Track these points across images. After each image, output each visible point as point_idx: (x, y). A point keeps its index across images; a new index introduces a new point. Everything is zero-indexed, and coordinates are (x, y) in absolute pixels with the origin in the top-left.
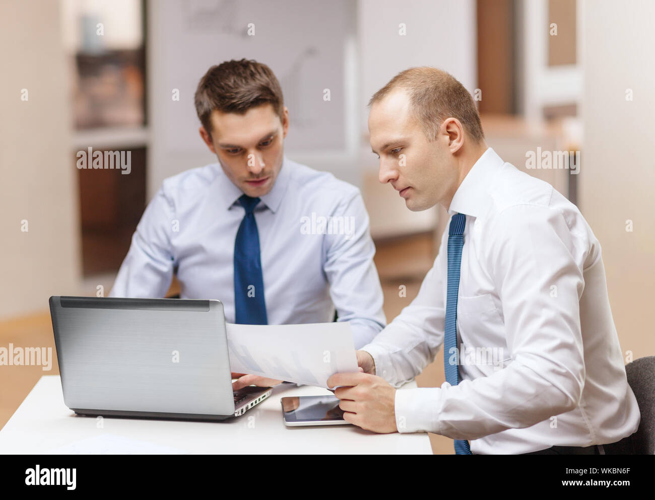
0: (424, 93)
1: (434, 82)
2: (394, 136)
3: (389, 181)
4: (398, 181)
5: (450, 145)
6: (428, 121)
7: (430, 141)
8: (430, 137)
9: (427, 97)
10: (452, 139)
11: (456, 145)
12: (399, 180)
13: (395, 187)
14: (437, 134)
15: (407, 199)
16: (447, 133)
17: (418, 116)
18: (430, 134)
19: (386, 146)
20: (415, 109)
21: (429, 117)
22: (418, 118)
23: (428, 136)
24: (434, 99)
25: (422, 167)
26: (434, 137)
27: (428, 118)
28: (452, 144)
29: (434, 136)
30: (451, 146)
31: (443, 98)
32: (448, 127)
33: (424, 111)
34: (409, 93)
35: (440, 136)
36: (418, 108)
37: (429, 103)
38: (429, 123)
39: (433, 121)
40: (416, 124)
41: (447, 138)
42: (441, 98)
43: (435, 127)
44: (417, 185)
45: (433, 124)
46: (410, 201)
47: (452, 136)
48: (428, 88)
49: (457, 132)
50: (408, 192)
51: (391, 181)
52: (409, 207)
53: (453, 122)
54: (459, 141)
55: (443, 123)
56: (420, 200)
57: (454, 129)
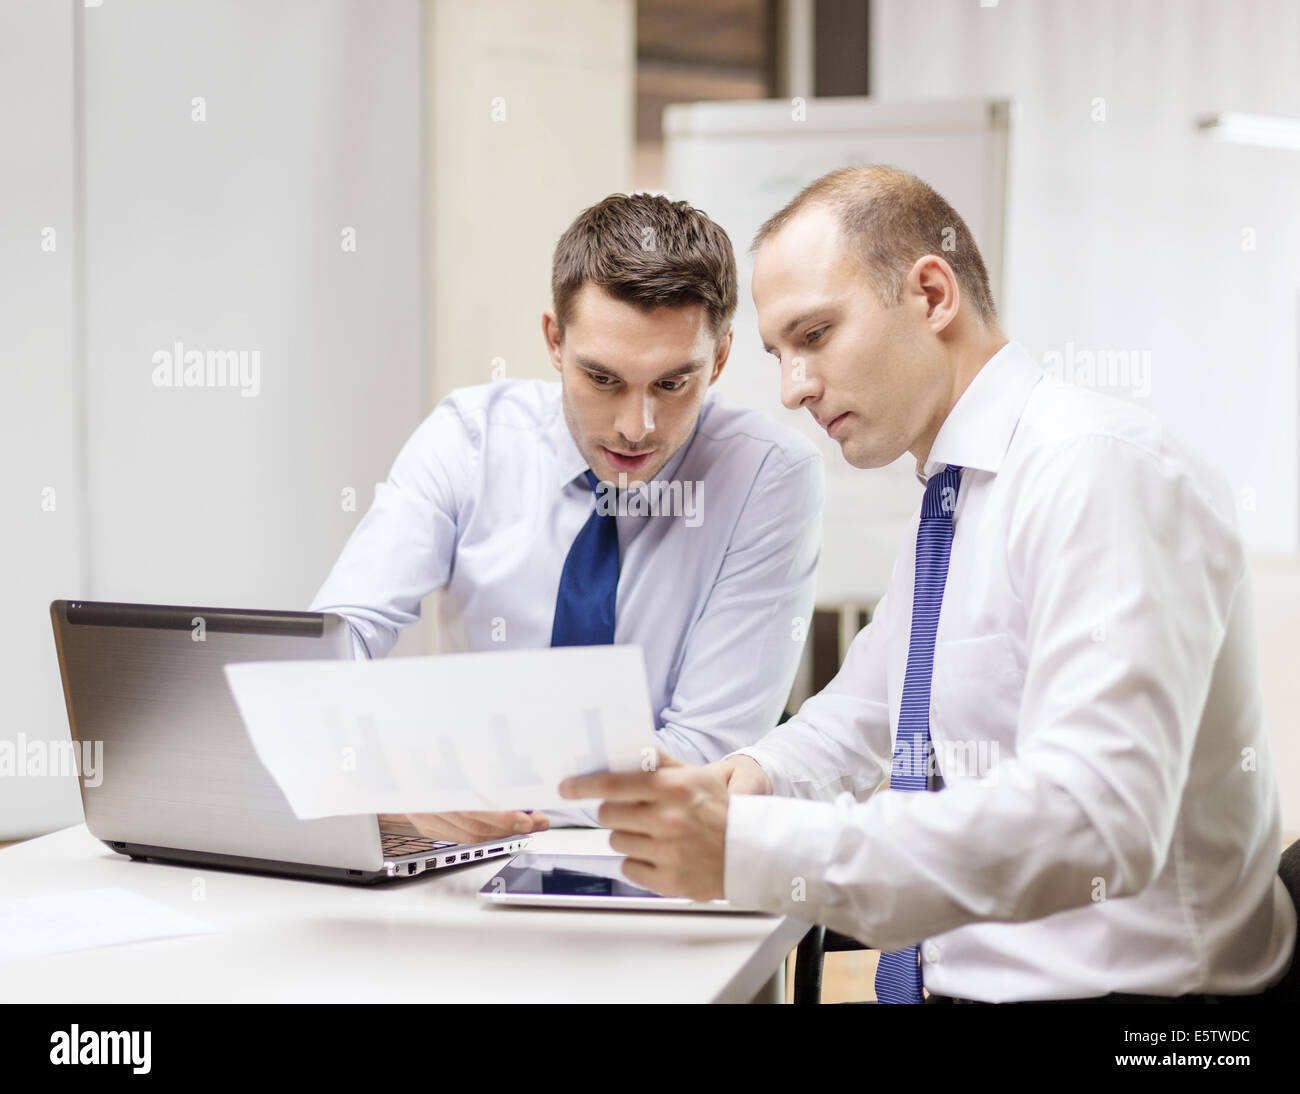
0: (868, 208)
1: (888, 187)
2: (809, 300)
3: (803, 401)
4: (822, 402)
5: (929, 315)
6: (879, 265)
7: (887, 307)
8: (887, 298)
9: (875, 216)
10: (933, 303)
11: (943, 315)
12: (826, 397)
13: (816, 416)
14: (901, 291)
15: (843, 441)
16: (922, 291)
17: (858, 255)
18: (885, 291)
19: (793, 325)
20: (850, 241)
21: (882, 256)
22: (858, 259)
23: (882, 295)
24: (891, 218)
25: (872, 365)
26: (895, 298)
27: (881, 258)
28: (934, 314)
29: (895, 294)
30: (931, 318)
31: (908, 218)
32: (923, 278)
33: (870, 244)
34: (835, 211)
35: (908, 296)
36: (857, 238)
37: (880, 228)
38: (883, 268)
39: (892, 265)
40: (855, 274)
41: (923, 300)
42: (905, 218)
43: (894, 278)
44: (864, 407)
45: (892, 271)
46: (850, 444)
47: (934, 296)
48: (876, 199)
49: (942, 288)
50: (846, 423)
51: (808, 401)
52: (849, 458)
53: (934, 265)
54: (948, 306)
55: (912, 267)
56: (872, 440)
57: (936, 280)
